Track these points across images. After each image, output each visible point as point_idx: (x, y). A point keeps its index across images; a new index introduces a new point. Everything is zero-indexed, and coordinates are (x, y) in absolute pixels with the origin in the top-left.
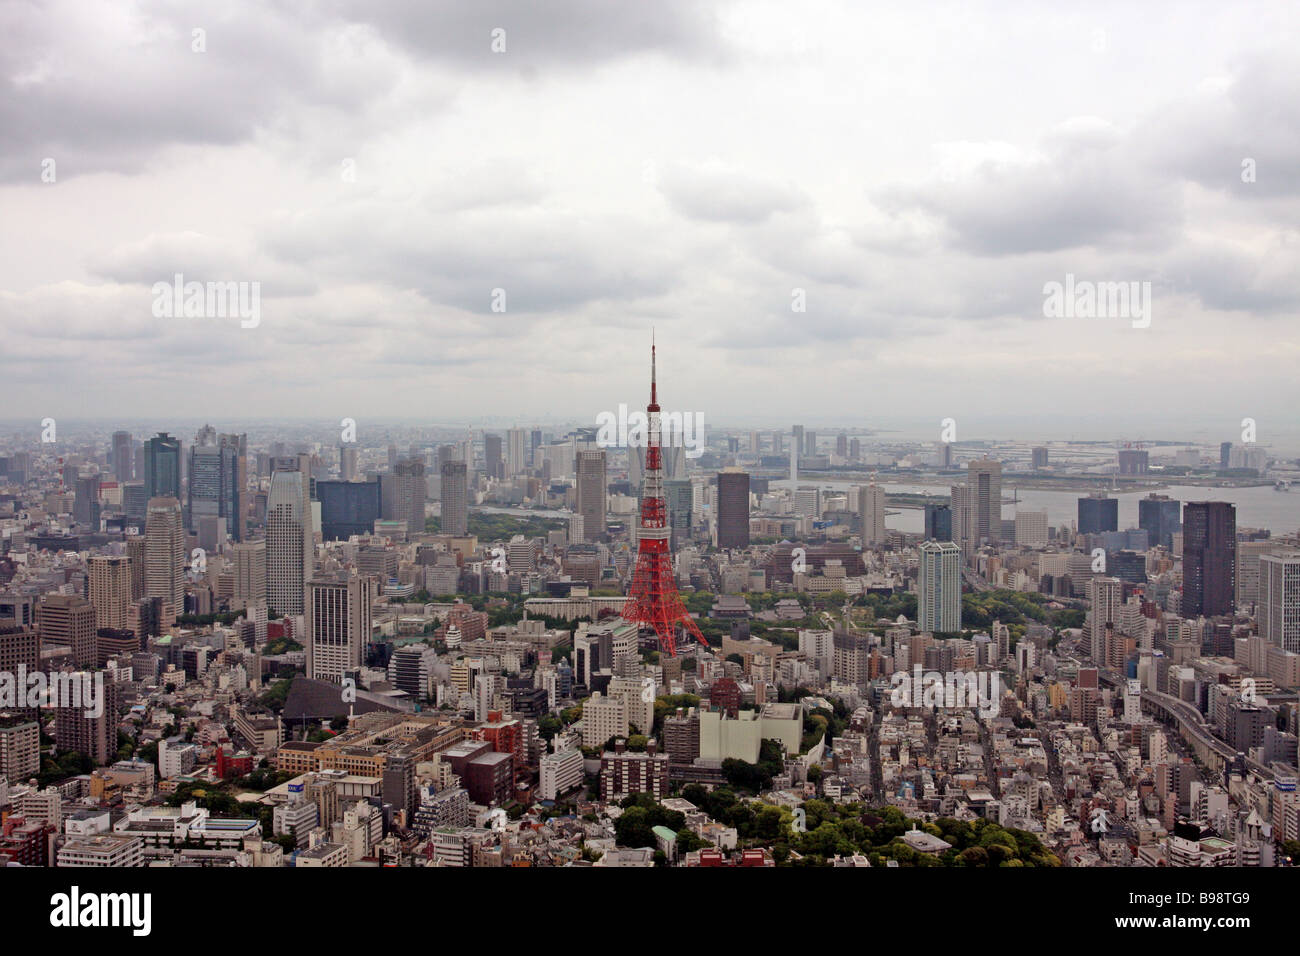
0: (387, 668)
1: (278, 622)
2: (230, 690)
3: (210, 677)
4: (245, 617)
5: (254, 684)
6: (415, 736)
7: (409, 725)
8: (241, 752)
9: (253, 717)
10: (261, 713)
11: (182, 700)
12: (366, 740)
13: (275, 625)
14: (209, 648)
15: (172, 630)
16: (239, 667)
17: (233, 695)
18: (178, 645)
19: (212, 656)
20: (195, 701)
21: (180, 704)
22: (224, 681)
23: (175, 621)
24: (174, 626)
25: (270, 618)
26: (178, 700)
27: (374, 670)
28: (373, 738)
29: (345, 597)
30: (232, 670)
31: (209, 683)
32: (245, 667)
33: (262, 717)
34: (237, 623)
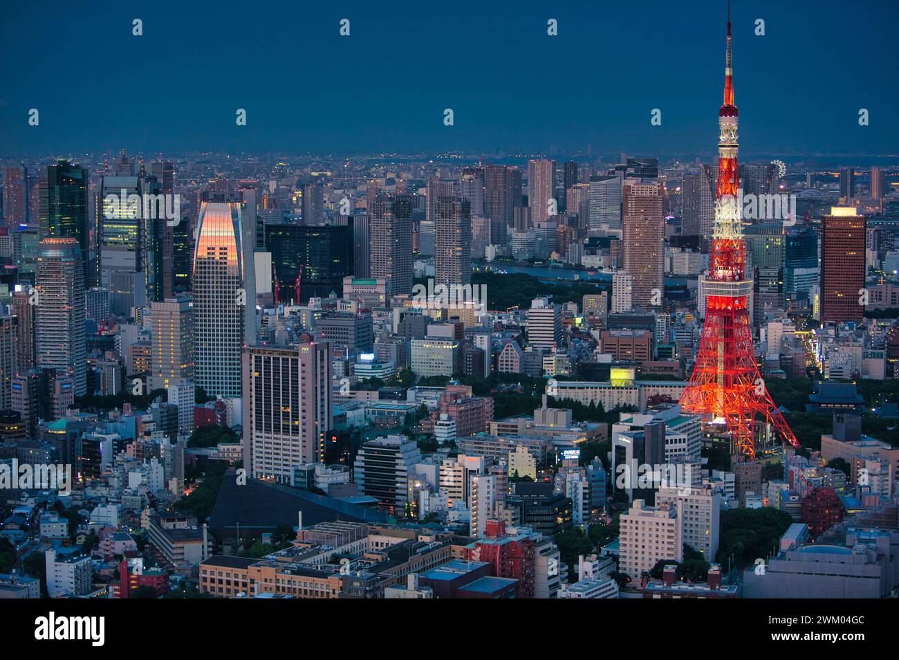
0: (352, 466)
1: (209, 406)
2: (143, 491)
3: (117, 474)
4: (165, 399)
5: (173, 484)
6: (386, 554)
7: (380, 539)
8: (152, 569)
9: (170, 525)
10: (180, 520)
11: (80, 503)
12: (318, 557)
13: (204, 410)
14: (116, 436)
15: (68, 412)
16: (154, 462)
17: (146, 497)
18: (77, 431)
19: (120, 445)
20: (96, 505)
21: (78, 507)
22: (135, 479)
23: (72, 401)
24: (72, 407)
25: (197, 401)
26: (75, 503)
27: (333, 469)
28: (329, 554)
29: (295, 369)
30: (145, 465)
31: (115, 482)
32: (161, 461)
33: (182, 525)
34: (154, 406)
